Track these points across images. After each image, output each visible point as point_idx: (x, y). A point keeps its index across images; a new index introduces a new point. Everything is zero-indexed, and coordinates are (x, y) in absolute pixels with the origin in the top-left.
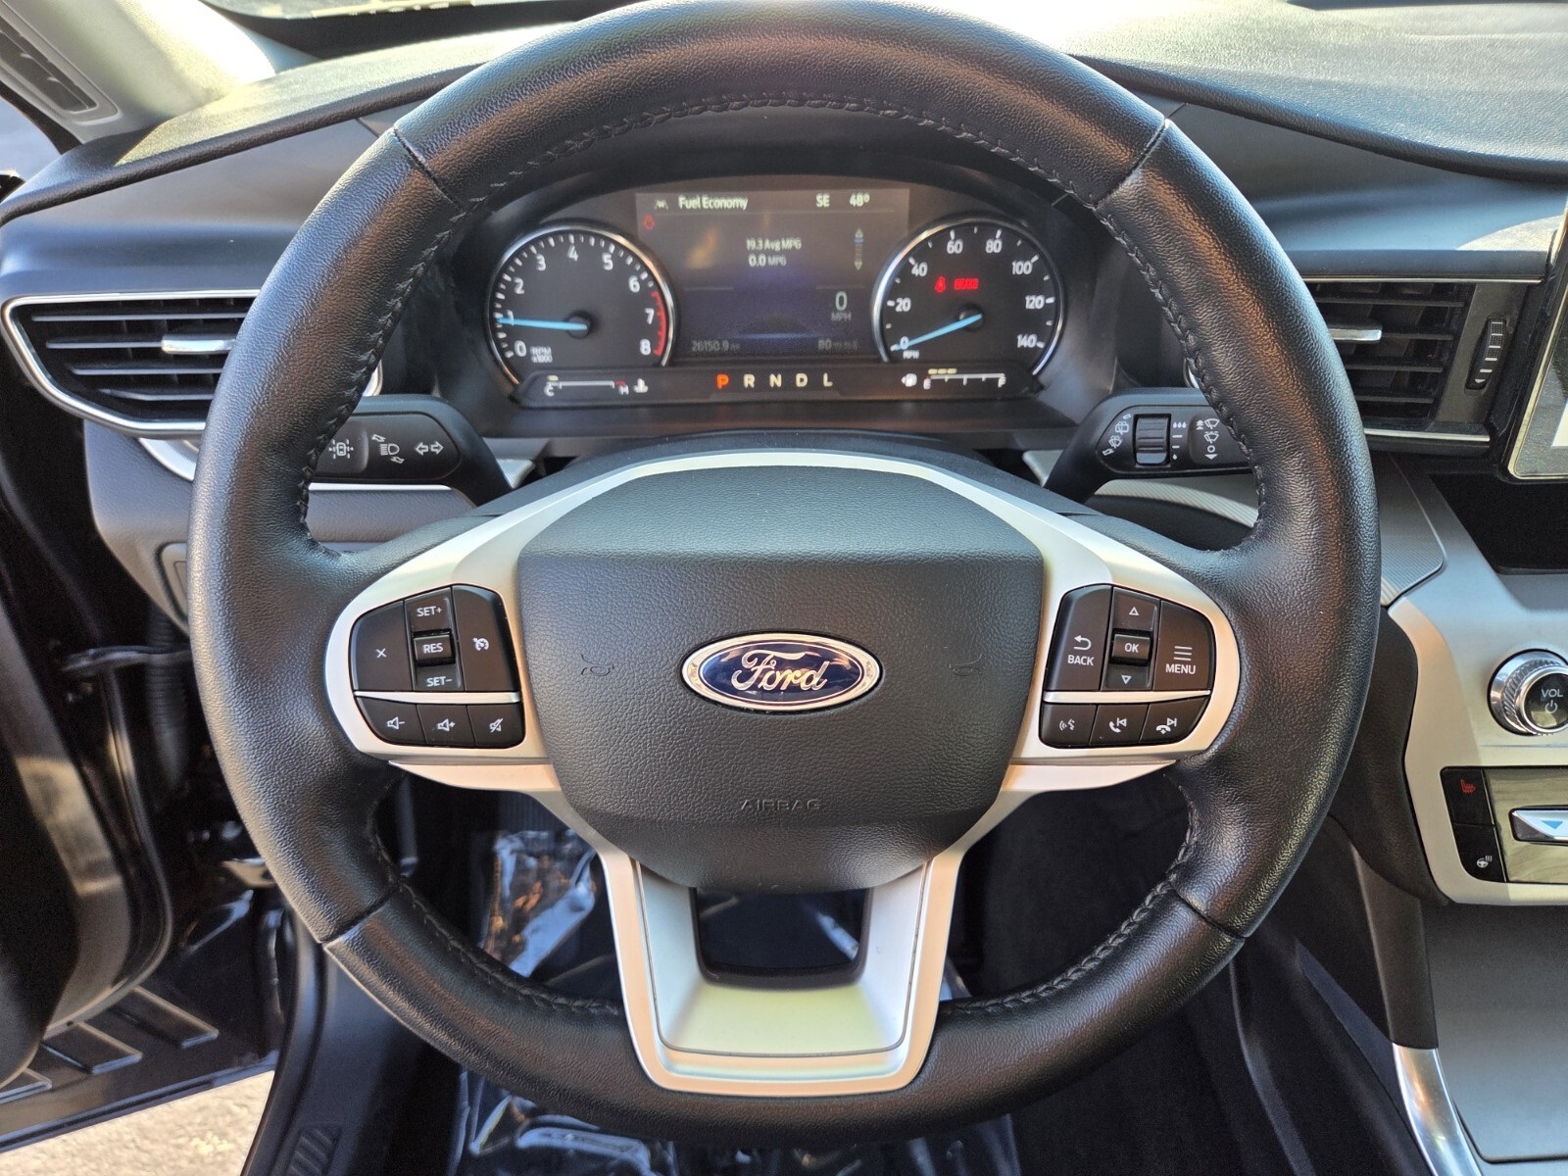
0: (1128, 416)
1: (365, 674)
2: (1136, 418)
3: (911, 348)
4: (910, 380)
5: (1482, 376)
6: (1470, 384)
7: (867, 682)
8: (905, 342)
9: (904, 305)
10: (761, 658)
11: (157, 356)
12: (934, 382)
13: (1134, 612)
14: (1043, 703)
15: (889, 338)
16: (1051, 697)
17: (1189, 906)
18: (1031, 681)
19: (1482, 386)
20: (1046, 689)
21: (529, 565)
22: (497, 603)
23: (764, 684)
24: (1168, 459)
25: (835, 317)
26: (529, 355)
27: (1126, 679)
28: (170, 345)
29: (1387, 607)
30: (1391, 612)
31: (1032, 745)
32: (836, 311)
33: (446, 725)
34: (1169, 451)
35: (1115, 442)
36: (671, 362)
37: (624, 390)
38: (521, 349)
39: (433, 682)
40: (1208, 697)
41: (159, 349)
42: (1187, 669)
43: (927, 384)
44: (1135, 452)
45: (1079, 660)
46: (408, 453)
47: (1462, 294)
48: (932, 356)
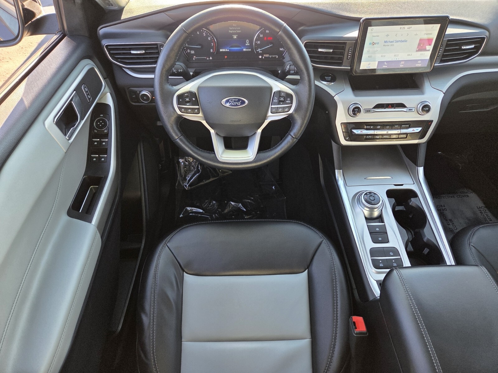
0: (289, 65)
1: (179, 103)
2: (290, 65)
3: (260, 51)
4: (260, 57)
5: (349, 57)
6: (347, 59)
7: (246, 104)
8: (259, 50)
9: (259, 42)
10: (232, 100)
11: (131, 54)
12: (265, 57)
13: (283, 94)
14: (271, 107)
15: (256, 49)
16: (272, 106)
17: (291, 135)
18: (269, 104)
19: (349, 59)
20: (271, 105)
21: (199, 88)
22: (195, 93)
23: (232, 104)
24: (295, 72)
25: (246, 45)
26: (190, 52)
27: (281, 103)
28: (133, 52)
29: (334, 97)
30: (334, 98)
31: (269, 114)
32: (247, 43)
33: (190, 110)
34: (295, 71)
35: (287, 69)
36: (216, 54)
37: (208, 59)
38: (189, 51)
39: (188, 104)
40: (292, 106)
41: (131, 53)
42: (289, 102)
43: (263, 58)
44: (290, 71)
45: (275, 101)
46: (177, 71)
47: (345, 43)
48: (264, 52)
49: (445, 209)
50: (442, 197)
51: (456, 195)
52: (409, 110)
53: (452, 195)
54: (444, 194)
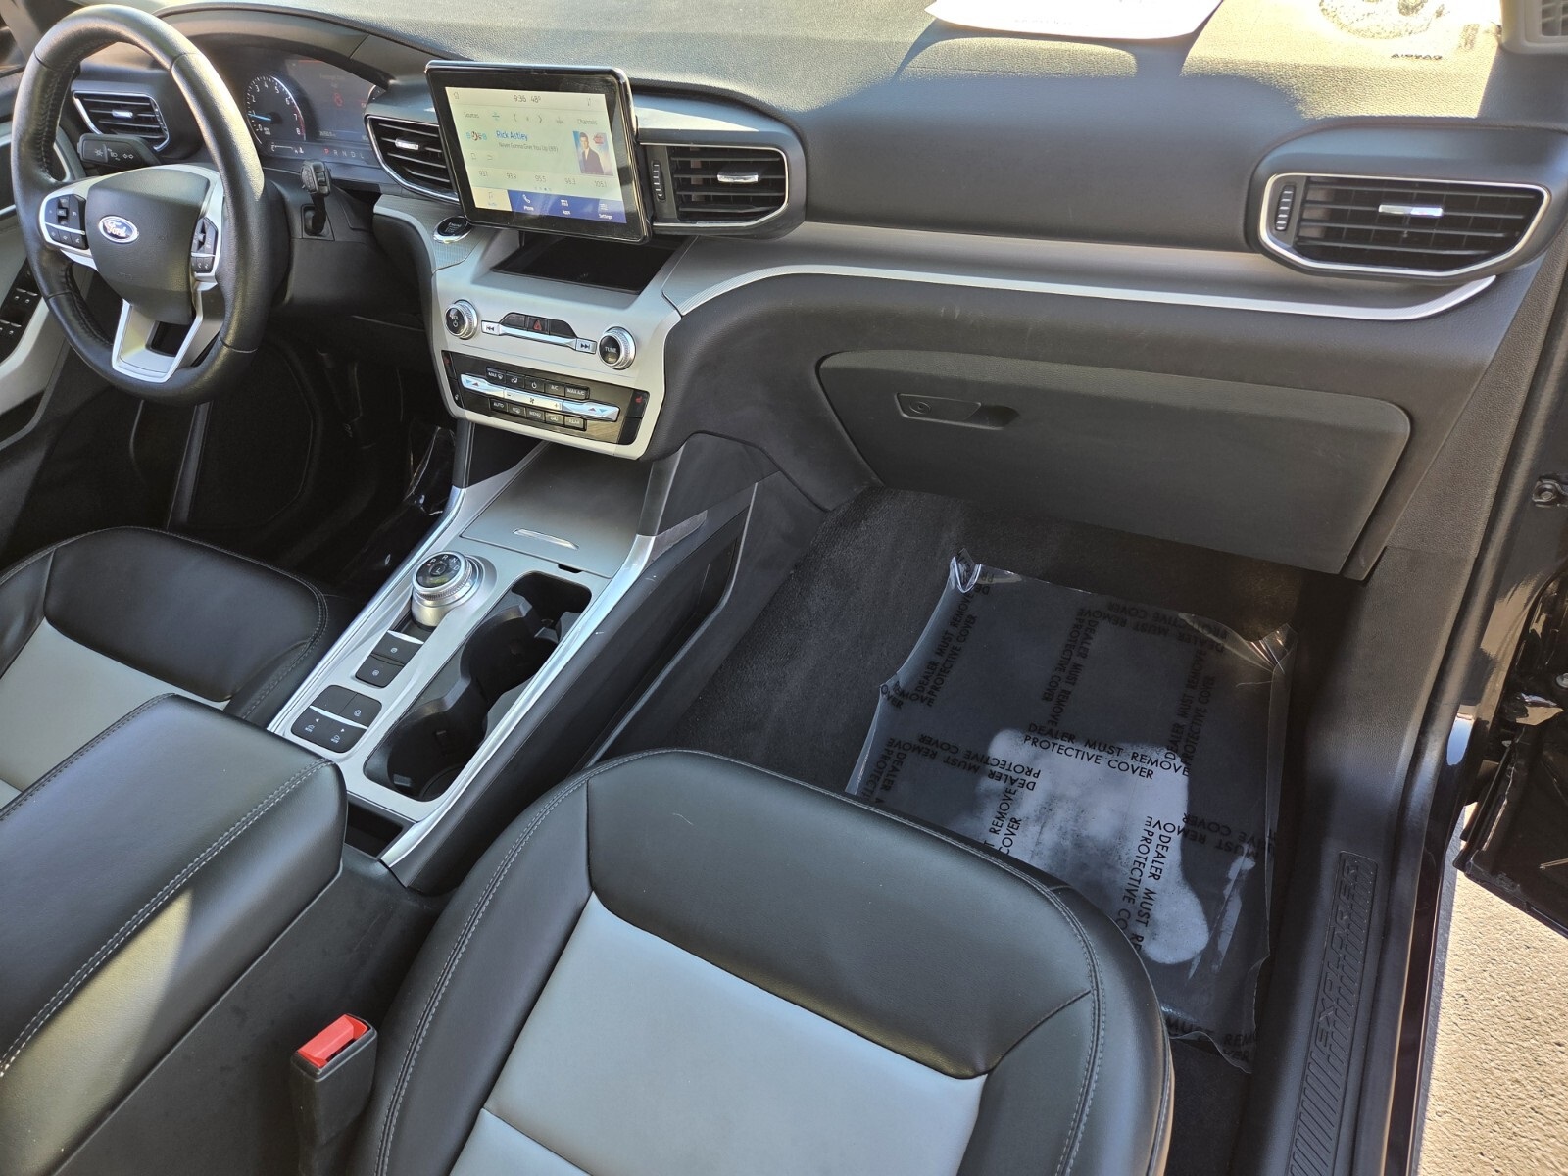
7: (134, 236)
16: (192, 254)
33: (65, 238)
40: (214, 257)
41: (111, 115)
42: (210, 247)
46: (120, 156)
49: (1031, 786)
50: (1057, 747)
51: (1110, 757)
52: (582, 346)
53: (1097, 752)
54: (1071, 738)
